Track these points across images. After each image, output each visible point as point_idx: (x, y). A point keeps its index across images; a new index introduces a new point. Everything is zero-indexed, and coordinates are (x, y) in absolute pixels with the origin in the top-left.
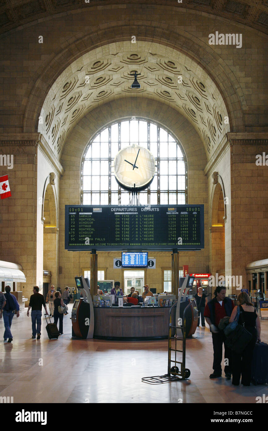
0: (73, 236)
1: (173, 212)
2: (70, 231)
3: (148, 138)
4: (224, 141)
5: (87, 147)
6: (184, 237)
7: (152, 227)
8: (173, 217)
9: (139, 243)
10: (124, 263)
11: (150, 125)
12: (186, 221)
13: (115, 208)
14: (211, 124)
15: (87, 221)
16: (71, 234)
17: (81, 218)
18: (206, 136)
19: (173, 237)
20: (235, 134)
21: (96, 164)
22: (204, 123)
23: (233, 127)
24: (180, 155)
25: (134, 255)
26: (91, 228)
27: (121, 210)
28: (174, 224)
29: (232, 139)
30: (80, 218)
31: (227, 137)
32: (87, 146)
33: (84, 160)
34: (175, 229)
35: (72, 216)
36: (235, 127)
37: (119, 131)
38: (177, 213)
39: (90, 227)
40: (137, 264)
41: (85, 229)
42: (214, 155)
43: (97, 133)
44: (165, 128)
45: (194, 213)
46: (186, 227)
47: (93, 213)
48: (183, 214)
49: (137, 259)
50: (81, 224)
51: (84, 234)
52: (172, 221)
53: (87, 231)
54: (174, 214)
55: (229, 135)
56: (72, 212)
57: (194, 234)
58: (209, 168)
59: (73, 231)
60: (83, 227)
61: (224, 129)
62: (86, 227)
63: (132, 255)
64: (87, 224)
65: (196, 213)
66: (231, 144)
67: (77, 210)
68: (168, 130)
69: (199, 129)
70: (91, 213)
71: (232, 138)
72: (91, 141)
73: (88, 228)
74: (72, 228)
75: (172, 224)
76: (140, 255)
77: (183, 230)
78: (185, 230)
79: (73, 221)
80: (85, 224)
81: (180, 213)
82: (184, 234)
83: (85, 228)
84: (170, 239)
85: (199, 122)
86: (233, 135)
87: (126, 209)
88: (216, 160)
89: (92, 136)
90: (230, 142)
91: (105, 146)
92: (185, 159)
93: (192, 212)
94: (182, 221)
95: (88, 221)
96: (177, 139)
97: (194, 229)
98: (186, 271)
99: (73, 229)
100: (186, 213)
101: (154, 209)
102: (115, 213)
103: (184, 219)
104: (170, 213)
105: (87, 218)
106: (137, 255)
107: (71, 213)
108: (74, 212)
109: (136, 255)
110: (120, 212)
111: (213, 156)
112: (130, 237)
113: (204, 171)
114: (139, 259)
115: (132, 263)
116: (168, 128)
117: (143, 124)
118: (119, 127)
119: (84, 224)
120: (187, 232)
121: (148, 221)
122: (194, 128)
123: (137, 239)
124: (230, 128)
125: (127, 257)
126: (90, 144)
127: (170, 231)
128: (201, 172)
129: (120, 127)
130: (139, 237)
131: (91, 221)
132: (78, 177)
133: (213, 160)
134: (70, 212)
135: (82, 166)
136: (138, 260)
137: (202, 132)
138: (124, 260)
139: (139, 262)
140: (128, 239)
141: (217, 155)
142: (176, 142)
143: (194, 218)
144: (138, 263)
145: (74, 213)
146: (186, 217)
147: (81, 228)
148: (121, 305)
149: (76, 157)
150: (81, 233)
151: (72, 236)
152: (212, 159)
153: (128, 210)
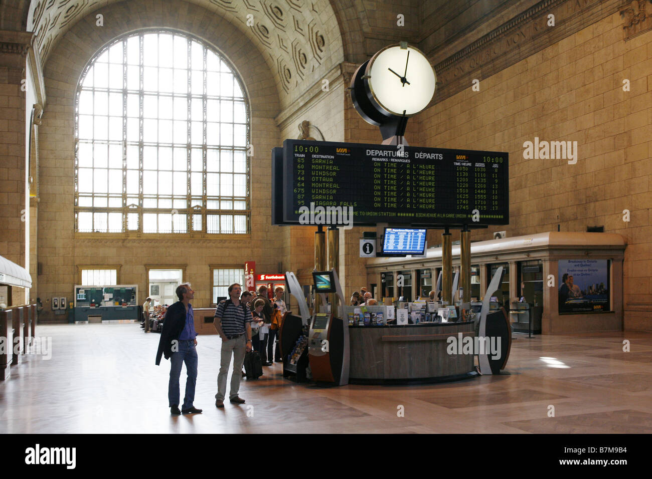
0: (301, 196)
1: (463, 162)
2: (295, 186)
3: (189, 63)
4: (333, 74)
5: (86, 69)
6: (479, 205)
7: (432, 187)
8: (464, 171)
9: (412, 213)
10: (387, 247)
11: (191, 44)
12: (483, 178)
13: (372, 151)
14: (298, 50)
15: (325, 170)
16: (297, 193)
17: (316, 164)
18: (283, 68)
19: (463, 204)
20: (354, 65)
21: (101, 97)
22: (283, 47)
23: (350, 54)
24: (239, 93)
25: (405, 233)
26: (333, 183)
27: (382, 154)
28: (466, 182)
29: (348, 73)
30: (313, 164)
31: (341, 68)
32: (87, 67)
33: (79, 89)
34: (467, 191)
35: (299, 161)
36: (351, 55)
37: (141, 48)
38: (470, 164)
39: (331, 182)
40: (407, 249)
41: (323, 185)
42: (305, 95)
43: (104, 47)
44: (214, 50)
45: (495, 166)
46: (483, 189)
47: (336, 157)
48: (478, 166)
49: (409, 241)
50: (315, 176)
51: (320, 194)
52: (462, 177)
53: (326, 188)
54: (466, 166)
55: (345, 66)
56: (299, 153)
57: (495, 200)
58: (288, 115)
59: (302, 187)
60: (319, 182)
61: (330, 58)
62: (324, 182)
63: (402, 232)
64: (326, 176)
65: (498, 167)
66: (345, 80)
67: (307, 150)
68: (221, 53)
69: (271, 56)
70: (332, 157)
71: (349, 71)
72: (94, 59)
73: (327, 182)
74: (299, 181)
75: (462, 182)
76: (413, 234)
77: (478, 194)
78: (481, 195)
79: (301, 169)
80: (323, 176)
81: (473, 165)
82: (480, 199)
83: (322, 182)
84: (460, 207)
85: (272, 46)
86: (350, 66)
87: (391, 153)
88: (306, 104)
89: (95, 51)
90: (344, 77)
91: (118, 71)
92: (246, 100)
93: (491, 164)
94: (477, 178)
95: (328, 170)
96: (234, 69)
97: (495, 192)
98: (252, 270)
99: (301, 184)
100: (482, 165)
101: (436, 156)
102: (374, 159)
103: (480, 175)
104: (458, 164)
105: (326, 164)
106: (409, 233)
107: (297, 155)
108: (303, 153)
109: (407, 233)
110: (381, 157)
111: (302, 98)
112: (398, 202)
113: (276, 120)
114: (411, 239)
115: (400, 247)
116: (220, 50)
117: (181, 41)
118: (140, 41)
119: (320, 176)
120: (485, 196)
121: (425, 175)
122: (261, 54)
123: (408, 206)
124: (344, 56)
125: (392, 237)
126: (91, 64)
127: (459, 194)
128: (271, 121)
129: (142, 42)
130: (411, 203)
131: (333, 171)
132: (70, 116)
133: (301, 104)
134: (296, 153)
135: (77, 98)
136: (411, 242)
137: (276, 61)
138: (388, 242)
139: (410, 245)
140: (394, 205)
141: (312, 95)
142: (232, 73)
143: (495, 173)
144: (410, 248)
145: (303, 156)
146: (483, 172)
147: (315, 182)
148: (402, 320)
149: (67, 83)
150: (316, 191)
151: (299, 197)
152: (298, 102)
153: (394, 155)
